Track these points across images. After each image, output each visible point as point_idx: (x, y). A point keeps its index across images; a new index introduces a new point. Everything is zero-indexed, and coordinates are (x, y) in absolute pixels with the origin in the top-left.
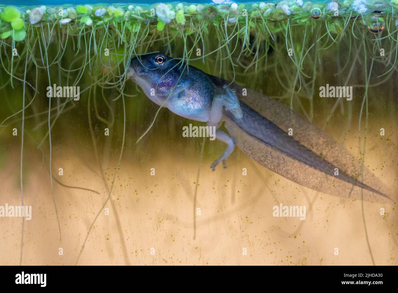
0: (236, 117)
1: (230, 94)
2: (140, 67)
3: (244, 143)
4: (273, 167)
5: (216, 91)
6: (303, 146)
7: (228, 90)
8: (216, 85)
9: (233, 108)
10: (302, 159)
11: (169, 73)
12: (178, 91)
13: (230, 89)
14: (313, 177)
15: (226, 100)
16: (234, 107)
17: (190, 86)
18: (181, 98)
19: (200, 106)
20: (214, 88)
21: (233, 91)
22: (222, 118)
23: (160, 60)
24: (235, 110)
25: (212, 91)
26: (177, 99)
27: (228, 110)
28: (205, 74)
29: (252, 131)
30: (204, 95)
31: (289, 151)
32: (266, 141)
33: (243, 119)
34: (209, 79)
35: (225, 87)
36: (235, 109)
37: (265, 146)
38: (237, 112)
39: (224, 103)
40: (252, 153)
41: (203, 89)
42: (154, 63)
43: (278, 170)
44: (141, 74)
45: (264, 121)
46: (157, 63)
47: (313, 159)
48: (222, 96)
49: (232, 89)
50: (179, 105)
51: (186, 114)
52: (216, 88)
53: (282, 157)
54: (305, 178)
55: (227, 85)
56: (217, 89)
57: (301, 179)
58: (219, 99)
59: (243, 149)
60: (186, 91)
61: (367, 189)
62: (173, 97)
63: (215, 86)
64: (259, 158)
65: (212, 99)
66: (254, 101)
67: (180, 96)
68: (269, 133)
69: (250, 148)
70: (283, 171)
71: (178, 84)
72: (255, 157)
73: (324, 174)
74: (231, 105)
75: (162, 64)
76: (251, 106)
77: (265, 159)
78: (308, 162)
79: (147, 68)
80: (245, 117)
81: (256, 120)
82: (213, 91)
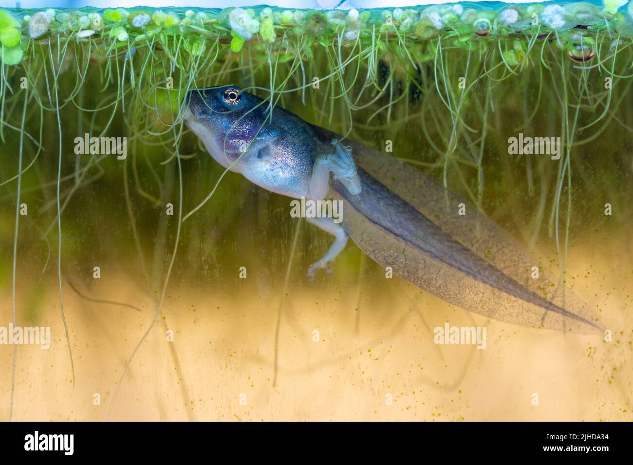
0: (351, 192)
1: (342, 154)
2: (200, 106)
3: (362, 234)
4: (406, 274)
5: (319, 149)
6: (457, 243)
7: (338, 148)
8: (321, 140)
9: (345, 176)
10: (454, 263)
11: (245, 117)
12: (258, 147)
13: (342, 146)
14: (470, 291)
15: (335, 163)
16: (348, 175)
17: (278, 140)
18: (264, 158)
19: (293, 172)
20: (317, 144)
21: (347, 149)
22: (328, 193)
23: (233, 96)
24: (349, 180)
25: (312, 150)
26: (257, 159)
27: (337, 180)
28: (302, 123)
29: (375, 216)
30: (300, 155)
31: (433, 250)
32: (397, 232)
33: (361, 195)
34: (309, 131)
35: (335, 142)
36: (349, 178)
37: (396, 241)
38: (352, 183)
39: (332, 167)
40: (374, 251)
41: (299, 146)
42: (223, 101)
43: (415, 279)
44: (202, 117)
45: (395, 201)
46: (227, 101)
47: (471, 264)
48: (330, 157)
49: (345, 146)
50: (259, 169)
51: (271, 184)
52: (320, 144)
53: (423, 259)
54: (457, 293)
55: (339, 139)
56: (321, 146)
57: (451, 295)
58: (324, 161)
59: (360, 244)
60: (272, 147)
61: (558, 312)
62: (250, 156)
63: (318, 141)
64: (385, 259)
65: (313, 162)
66: (380, 169)
67: (260, 155)
68: (402, 219)
69: (370, 242)
70: (423, 281)
71: (260, 135)
72: (378, 257)
73: (488, 286)
74: (342, 171)
75: (235, 102)
76: (374, 175)
77: (394, 261)
78: (463, 268)
79: (211, 109)
80: (364, 192)
81: (382, 198)
82: (315, 150)
